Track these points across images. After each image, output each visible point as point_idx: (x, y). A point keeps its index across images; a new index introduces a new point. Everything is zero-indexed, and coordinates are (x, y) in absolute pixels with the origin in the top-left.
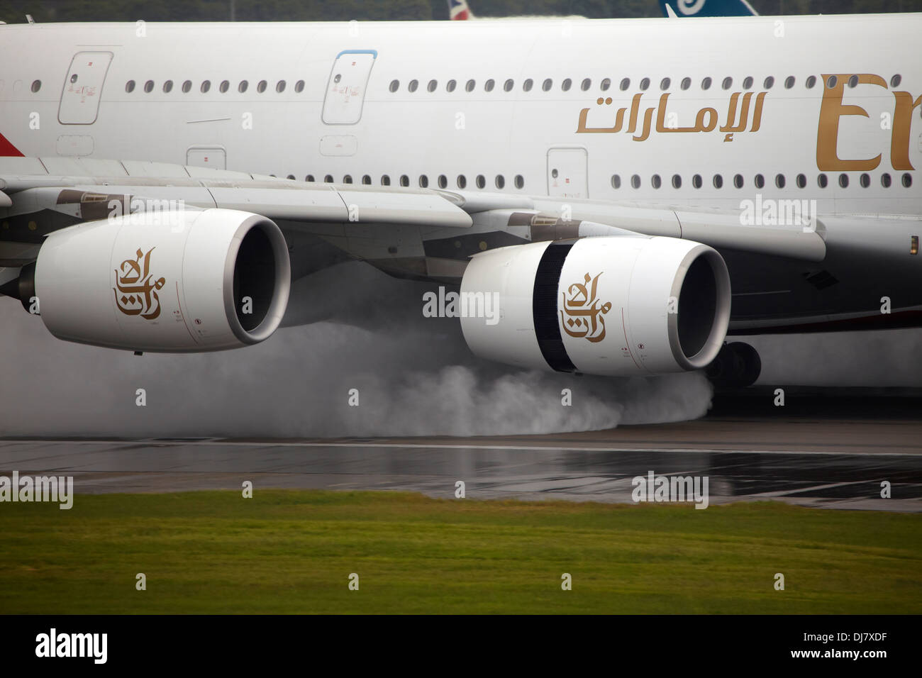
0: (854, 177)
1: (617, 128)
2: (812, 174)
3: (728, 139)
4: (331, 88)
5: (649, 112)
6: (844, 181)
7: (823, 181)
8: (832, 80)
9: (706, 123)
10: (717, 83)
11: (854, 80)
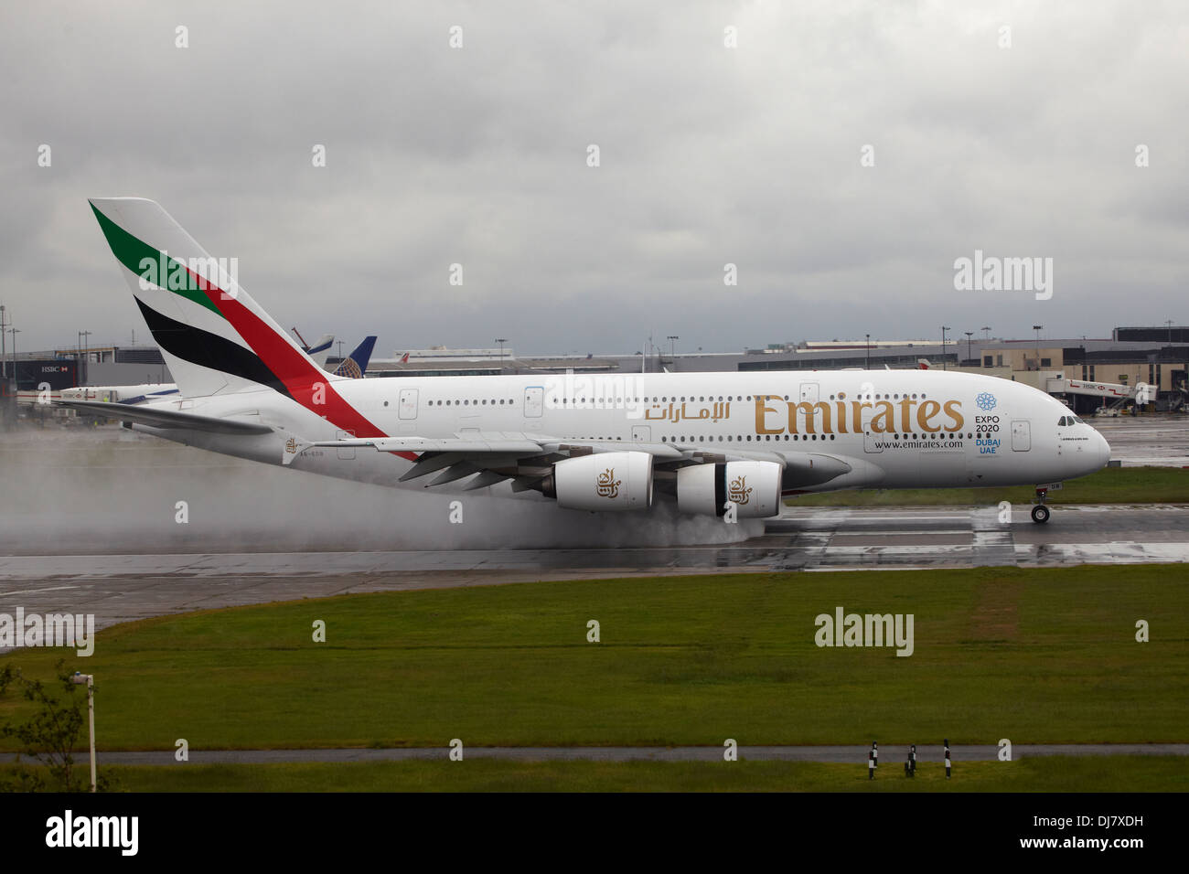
0: (773, 437)
1: (664, 417)
2: (754, 436)
3: (715, 421)
4: (526, 405)
5: (678, 411)
6: (768, 438)
7: (758, 438)
8: (758, 398)
9: (705, 415)
10: (706, 399)
11: (768, 398)
